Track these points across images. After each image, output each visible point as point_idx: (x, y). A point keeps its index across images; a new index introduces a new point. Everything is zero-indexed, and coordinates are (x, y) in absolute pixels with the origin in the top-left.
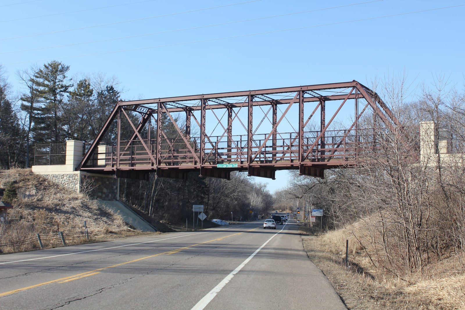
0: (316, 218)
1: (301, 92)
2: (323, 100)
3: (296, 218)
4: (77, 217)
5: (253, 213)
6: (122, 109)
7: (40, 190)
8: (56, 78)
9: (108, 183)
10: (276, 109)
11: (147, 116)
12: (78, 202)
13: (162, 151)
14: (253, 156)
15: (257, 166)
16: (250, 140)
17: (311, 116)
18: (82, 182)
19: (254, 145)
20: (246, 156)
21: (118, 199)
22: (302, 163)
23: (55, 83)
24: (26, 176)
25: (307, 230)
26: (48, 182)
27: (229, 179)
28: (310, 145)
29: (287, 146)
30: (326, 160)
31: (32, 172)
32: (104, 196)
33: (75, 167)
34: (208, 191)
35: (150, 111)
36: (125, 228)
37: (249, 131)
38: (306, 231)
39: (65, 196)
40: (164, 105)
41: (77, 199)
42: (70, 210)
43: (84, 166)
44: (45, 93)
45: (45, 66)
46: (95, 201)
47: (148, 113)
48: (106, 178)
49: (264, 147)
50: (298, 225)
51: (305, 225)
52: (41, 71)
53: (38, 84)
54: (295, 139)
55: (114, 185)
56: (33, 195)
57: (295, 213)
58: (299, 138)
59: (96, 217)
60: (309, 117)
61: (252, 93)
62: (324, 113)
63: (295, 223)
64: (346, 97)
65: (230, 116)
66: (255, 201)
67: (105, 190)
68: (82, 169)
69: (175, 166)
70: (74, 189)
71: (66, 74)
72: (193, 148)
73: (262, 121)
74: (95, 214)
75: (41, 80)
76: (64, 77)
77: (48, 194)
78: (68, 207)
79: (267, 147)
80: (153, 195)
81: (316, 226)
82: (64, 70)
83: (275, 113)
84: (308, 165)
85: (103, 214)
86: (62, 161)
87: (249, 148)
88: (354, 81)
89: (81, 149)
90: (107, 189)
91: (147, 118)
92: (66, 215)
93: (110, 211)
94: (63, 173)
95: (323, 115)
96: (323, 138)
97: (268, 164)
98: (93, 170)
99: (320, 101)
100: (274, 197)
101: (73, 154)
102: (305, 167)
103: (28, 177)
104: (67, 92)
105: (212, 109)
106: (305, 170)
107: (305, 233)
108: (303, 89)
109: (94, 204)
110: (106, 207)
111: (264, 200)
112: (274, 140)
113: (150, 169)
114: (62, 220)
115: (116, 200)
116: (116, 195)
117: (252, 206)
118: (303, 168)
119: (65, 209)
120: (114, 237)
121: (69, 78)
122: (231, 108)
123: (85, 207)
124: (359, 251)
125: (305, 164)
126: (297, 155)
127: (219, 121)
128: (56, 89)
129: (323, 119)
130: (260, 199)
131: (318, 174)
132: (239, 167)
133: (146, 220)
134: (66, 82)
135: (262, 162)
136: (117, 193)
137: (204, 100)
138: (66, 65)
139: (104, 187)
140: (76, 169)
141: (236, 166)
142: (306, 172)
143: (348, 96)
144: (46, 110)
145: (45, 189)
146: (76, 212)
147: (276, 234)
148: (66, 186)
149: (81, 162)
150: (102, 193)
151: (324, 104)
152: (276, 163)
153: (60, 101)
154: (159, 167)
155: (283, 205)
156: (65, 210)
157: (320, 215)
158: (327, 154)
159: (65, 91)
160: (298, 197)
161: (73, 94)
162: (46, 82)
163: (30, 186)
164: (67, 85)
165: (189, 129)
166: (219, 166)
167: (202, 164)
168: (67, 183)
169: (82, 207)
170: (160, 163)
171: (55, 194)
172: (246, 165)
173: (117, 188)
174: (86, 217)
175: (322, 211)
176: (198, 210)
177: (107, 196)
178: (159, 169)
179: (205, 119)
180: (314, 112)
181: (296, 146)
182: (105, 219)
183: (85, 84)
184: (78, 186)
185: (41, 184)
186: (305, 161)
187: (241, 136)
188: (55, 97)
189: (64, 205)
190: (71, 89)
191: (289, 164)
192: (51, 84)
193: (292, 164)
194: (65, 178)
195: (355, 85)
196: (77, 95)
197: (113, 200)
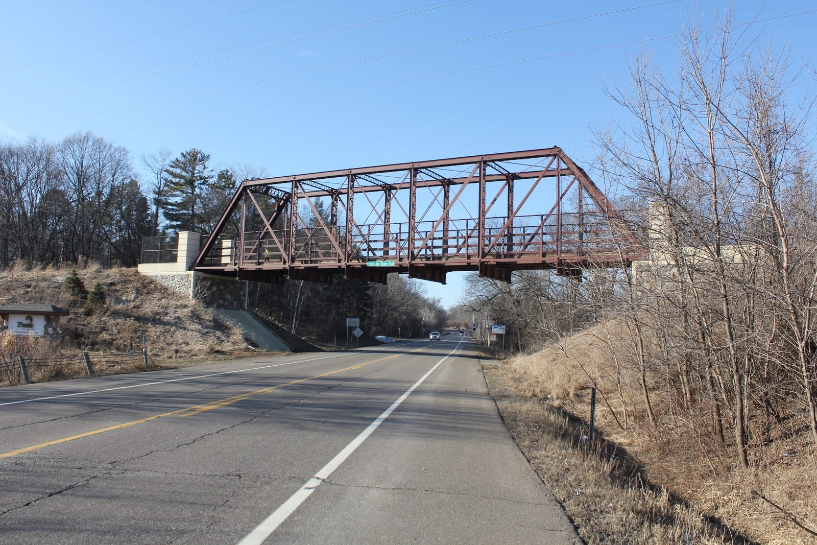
0: (497, 337)
1: (482, 163)
2: (511, 178)
3: (472, 336)
4: (181, 330)
5: (424, 330)
6: (248, 191)
7: (141, 295)
8: (194, 169)
9: (232, 287)
10: (448, 191)
11: (283, 202)
12: (187, 311)
13: (297, 245)
14: (416, 251)
15: (421, 265)
16: (412, 229)
17: (495, 200)
18: (195, 285)
19: (417, 236)
20: (406, 251)
21: (246, 308)
22: (482, 260)
23: (193, 174)
24: (130, 276)
25: (485, 350)
26: (154, 286)
27: (385, 283)
28: (493, 236)
29: (463, 237)
30: (516, 257)
31: (137, 272)
32: (227, 304)
33: (189, 265)
34: (371, 303)
35: (287, 195)
36: (244, 345)
37: (411, 217)
38: (485, 352)
39: (172, 302)
40: (300, 185)
41: (185, 306)
42: (173, 321)
43: (200, 264)
44: (181, 185)
45: (182, 154)
46: (211, 310)
47: (285, 198)
48: (231, 281)
49: (430, 239)
50: (474, 343)
51: (482, 343)
52: (177, 160)
53: (175, 176)
54: (473, 230)
55: (241, 290)
56: (129, 301)
57: (470, 330)
58: (479, 229)
59: (206, 330)
60: (492, 201)
61: (416, 166)
62: (512, 195)
63: (471, 341)
64: (540, 174)
65: (387, 201)
66: (427, 316)
67: (228, 297)
68: (196, 268)
69: (313, 265)
70: (186, 294)
71: (207, 164)
72: (336, 241)
73: (430, 207)
74: (207, 327)
75: (178, 171)
76: (205, 168)
77: (149, 299)
78: (171, 317)
79: (435, 239)
80: (298, 305)
81: (495, 345)
82: (204, 159)
83: (446, 196)
84: (491, 263)
85: (218, 326)
86: (174, 259)
87: (411, 240)
88: (555, 146)
89: (198, 243)
90: (231, 294)
91: (283, 205)
92: (166, 327)
93: (229, 323)
94: (174, 274)
95: (510, 198)
96: (510, 227)
97: (436, 262)
98: (210, 269)
99: (507, 180)
100: (449, 313)
101: (186, 249)
102: (487, 266)
103: (131, 279)
104: (207, 185)
105: (365, 192)
106: (486, 271)
107: (483, 355)
108: (486, 159)
109: (208, 315)
110: (224, 318)
111: (437, 316)
112: (446, 230)
113: (281, 268)
114: (158, 333)
115: (244, 309)
116: (243, 304)
117: (425, 322)
118: (484, 267)
119: (167, 318)
120: (217, 359)
121: (210, 169)
122: (390, 190)
123: (195, 316)
124: (579, 393)
125: (487, 262)
126: (476, 249)
127: (374, 208)
128: (195, 181)
129: (510, 203)
130: (433, 315)
131: (503, 277)
132: (397, 266)
133: (280, 336)
134: (206, 174)
135: (428, 259)
136: (244, 301)
137: (352, 176)
138: (206, 154)
139: (228, 293)
140: (189, 269)
141: (392, 264)
142: (488, 274)
143: (543, 172)
144: (182, 205)
145: (149, 293)
146: (181, 324)
147: (446, 357)
148: (177, 290)
149: (196, 260)
150: (224, 299)
151: (513, 184)
152: (447, 259)
153: (199, 196)
154: (292, 265)
155: (458, 321)
156: (166, 321)
157: (501, 333)
158: (517, 249)
159: (204, 183)
160: (476, 310)
161: (213, 186)
162: (184, 174)
163: (130, 289)
164: (206, 176)
165: (335, 219)
166: (370, 264)
167: (348, 262)
168: (178, 286)
169: (191, 317)
170: (293, 261)
171: (160, 300)
172: (406, 262)
173: (244, 294)
174: (192, 330)
175: (504, 327)
176: (352, 325)
177: (232, 304)
178: (292, 268)
179: (352, 202)
180: (498, 195)
181: (475, 237)
182: (218, 333)
183: (227, 174)
184: (191, 291)
185: (145, 287)
186: (487, 257)
187: (400, 224)
188: (193, 191)
189: (167, 313)
190: (211, 181)
191: (464, 261)
192: (188, 176)
193: (469, 261)
194: (176, 279)
195: (556, 153)
196: (217, 187)
197: (239, 310)
